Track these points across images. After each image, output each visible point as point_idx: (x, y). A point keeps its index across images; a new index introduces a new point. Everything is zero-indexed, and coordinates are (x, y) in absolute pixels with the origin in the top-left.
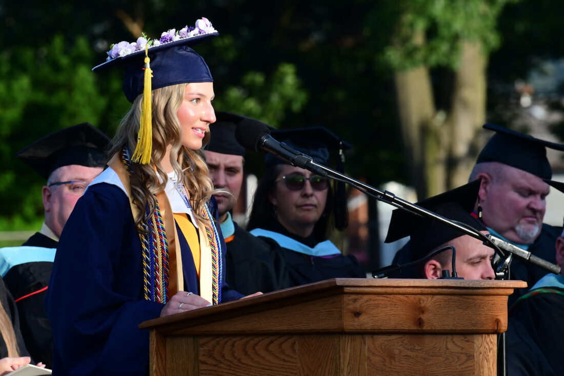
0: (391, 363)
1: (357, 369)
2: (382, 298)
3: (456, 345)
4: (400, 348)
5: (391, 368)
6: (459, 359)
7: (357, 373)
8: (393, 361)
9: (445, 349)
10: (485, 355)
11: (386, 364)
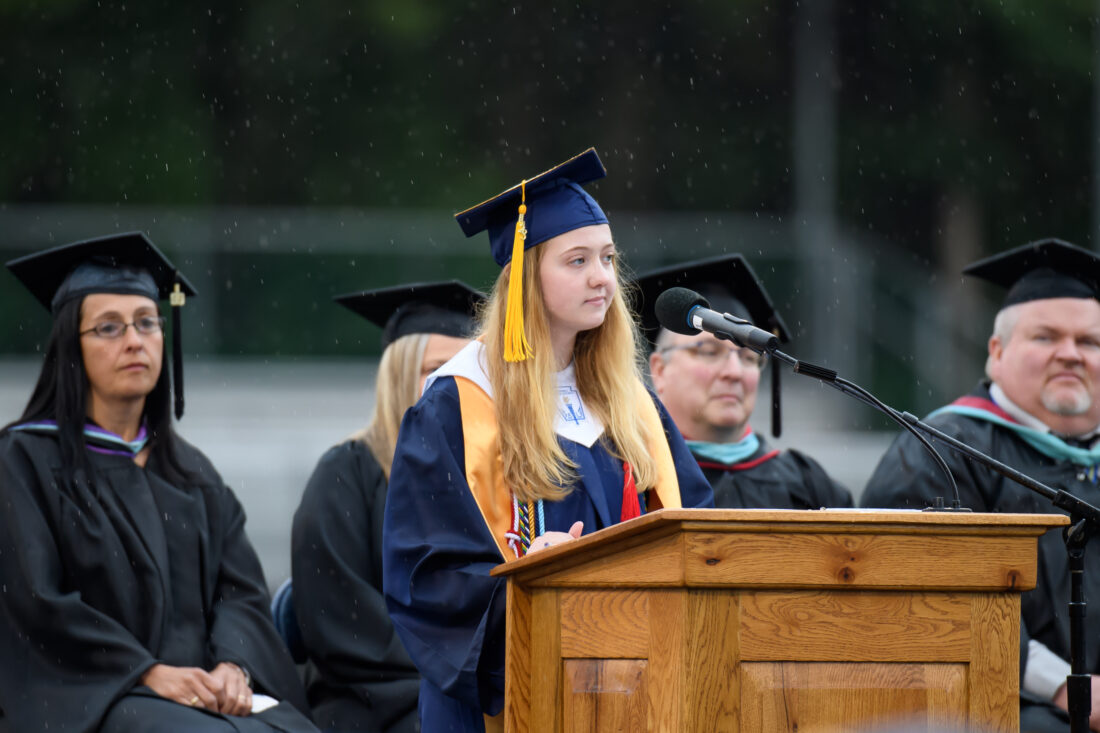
0: (790, 633)
1: (720, 641)
2: (769, 538)
3: (932, 608)
4: (811, 611)
5: (790, 639)
6: (936, 628)
7: (720, 646)
8: (793, 628)
9: (908, 614)
10: (994, 624)
11: (780, 633)
